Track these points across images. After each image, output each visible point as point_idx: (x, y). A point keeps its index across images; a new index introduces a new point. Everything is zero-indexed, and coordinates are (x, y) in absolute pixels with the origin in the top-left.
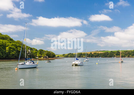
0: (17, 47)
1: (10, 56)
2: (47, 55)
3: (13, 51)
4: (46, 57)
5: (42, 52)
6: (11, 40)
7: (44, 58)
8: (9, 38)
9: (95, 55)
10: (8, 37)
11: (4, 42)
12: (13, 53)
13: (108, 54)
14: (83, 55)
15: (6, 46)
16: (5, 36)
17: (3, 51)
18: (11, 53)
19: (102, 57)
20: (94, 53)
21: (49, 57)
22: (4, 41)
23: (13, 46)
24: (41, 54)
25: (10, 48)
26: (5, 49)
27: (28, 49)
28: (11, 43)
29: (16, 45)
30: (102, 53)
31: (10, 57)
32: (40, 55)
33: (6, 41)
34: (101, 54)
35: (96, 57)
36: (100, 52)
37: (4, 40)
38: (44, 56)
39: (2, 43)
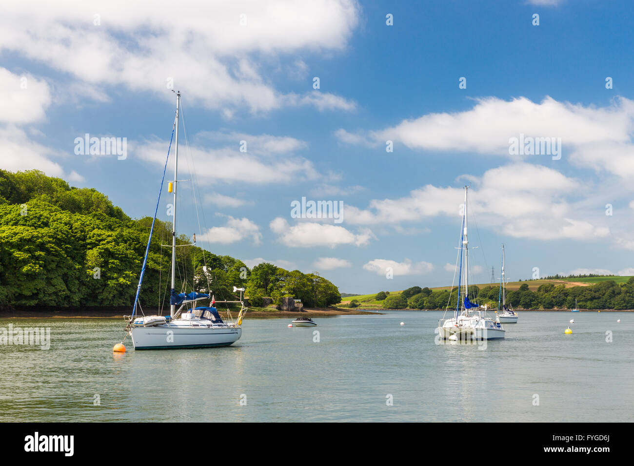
0: (140, 251)
1: (105, 295)
2: (296, 292)
3: (120, 271)
4: (291, 302)
5: (272, 278)
6: (114, 213)
7: (279, 308)
8: (103, 206)
9: (548, 296)
10: (101, 200)
11: (77, 225)
12: (121, 280)
13: (614, 294)
14: (484, 296)
15: (84, 247)
16: (82, 193)
17: (70, 268)
18: (111, 283)
19: (583, 308)
20: (539, 290)
21: (308, 304)
22: (78, 220)
23: (122, 246)
24: (265, 286)
25: (108, 254)
26: (83, 257)
27: (202, 262)
28: (110, 228)
29: (137, 240)
30: (583, 289)
31: (106, 303)
32: (260, 293)
33: (87, 219)
34: (578, 293)
35: (549, 306)
36: (569, 286)
37: (78, 216)
38: (282, 301)
39: (66, 228)
